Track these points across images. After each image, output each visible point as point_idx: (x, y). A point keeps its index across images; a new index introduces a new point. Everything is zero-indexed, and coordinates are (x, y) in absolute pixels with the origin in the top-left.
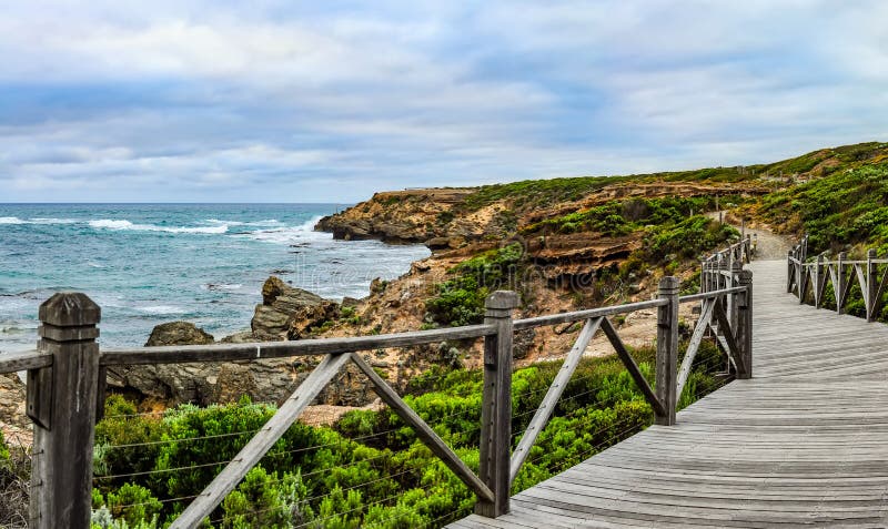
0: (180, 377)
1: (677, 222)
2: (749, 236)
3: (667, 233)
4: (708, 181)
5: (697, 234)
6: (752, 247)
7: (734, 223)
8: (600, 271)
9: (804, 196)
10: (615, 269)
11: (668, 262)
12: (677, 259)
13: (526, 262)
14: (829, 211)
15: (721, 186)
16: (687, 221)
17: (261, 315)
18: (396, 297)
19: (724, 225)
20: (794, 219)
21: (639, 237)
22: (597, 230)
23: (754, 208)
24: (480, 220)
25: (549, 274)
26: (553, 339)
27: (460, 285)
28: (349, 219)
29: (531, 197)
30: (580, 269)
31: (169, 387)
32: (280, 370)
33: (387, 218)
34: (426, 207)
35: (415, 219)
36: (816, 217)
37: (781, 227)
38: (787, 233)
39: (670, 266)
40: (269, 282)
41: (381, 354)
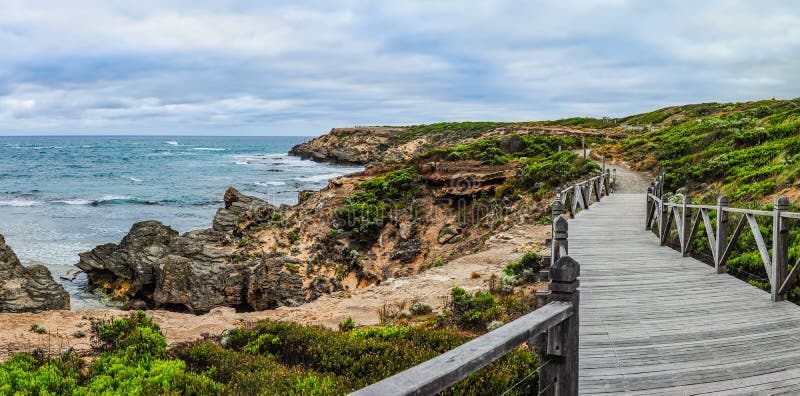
0: (142, 263)
1: (548, 155)
2: (608, 170)
3: (537, 164)
4: (578, 126)
5: (563, 166)
6: (611, 180)
7: (596, 159)
8: (479, 192)
9: (658, 140)
10: (492, 193)
11: (537, 189)
12: (545, 187)
13: (419, 182)
14: (683, 153)
15: (589, 131)
16: (555, 155)
17: (219, 216)
18: (313, 206)
19: (588, 161)
20: (650, 158)
21: (514, 167)
22: (478, 159)
23: (614, 149)
24: (407, 150)
25: (437, 194)
26: (436, 247)
27: (363, 199)
28: (313, 147)
29: (446, 134)
30: (463, 190)
31: (133, 271)
32: (220, 260)
33: (341, 146)
34: (368, 140)
35: (360, 148)
36: (671, 158)
37: (639, 164)
38: (643, 170)
39: (539, 193)
40: (229, 191)
41: (295, 252)
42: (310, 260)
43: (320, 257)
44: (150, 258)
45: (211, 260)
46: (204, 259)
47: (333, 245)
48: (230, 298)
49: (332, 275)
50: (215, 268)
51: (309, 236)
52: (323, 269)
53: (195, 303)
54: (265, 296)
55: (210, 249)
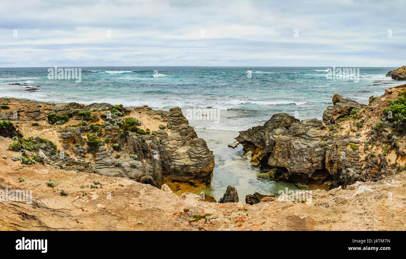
0: (269, 139)
18: (373, 106)
27: (402, 102)
31: (264, 144)
32: (317, 139)
40: (335, 96)
41: (358, 135)
42: (366, 141)
43: (373, 140)
44: (275, 136)
45: (311, 139)
46: (307, 138)
47: (381, 132)
48: (315, 165)
49: (380, 152)
50: (312, 144)
51: (367, 126)
52: (375, 147)
53: (292, 167)
54: (335, 165)
55: (312, 132)
